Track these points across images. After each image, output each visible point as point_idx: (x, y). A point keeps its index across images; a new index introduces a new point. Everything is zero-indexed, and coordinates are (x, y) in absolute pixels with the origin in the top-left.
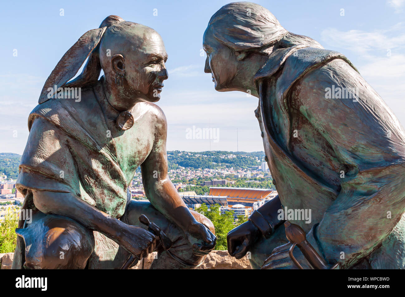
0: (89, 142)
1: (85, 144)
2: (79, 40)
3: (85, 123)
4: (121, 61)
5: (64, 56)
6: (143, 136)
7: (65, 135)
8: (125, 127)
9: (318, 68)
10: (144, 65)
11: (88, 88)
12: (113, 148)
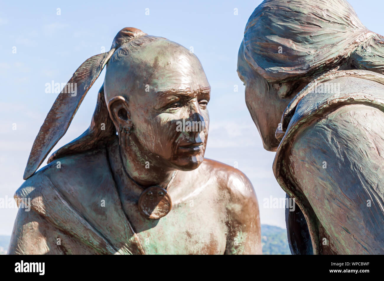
0: (93, 240)
1: (88, 244)
2: (74, 74)
3: (88, 210)
4: (124, 107)
5: (55, 103)
6: (200, 228)
7: (55, 229)
8: (156, 214)
9: (311, 124)
10: (156, 111)
11: (99, 150)
12: (138, 250)
